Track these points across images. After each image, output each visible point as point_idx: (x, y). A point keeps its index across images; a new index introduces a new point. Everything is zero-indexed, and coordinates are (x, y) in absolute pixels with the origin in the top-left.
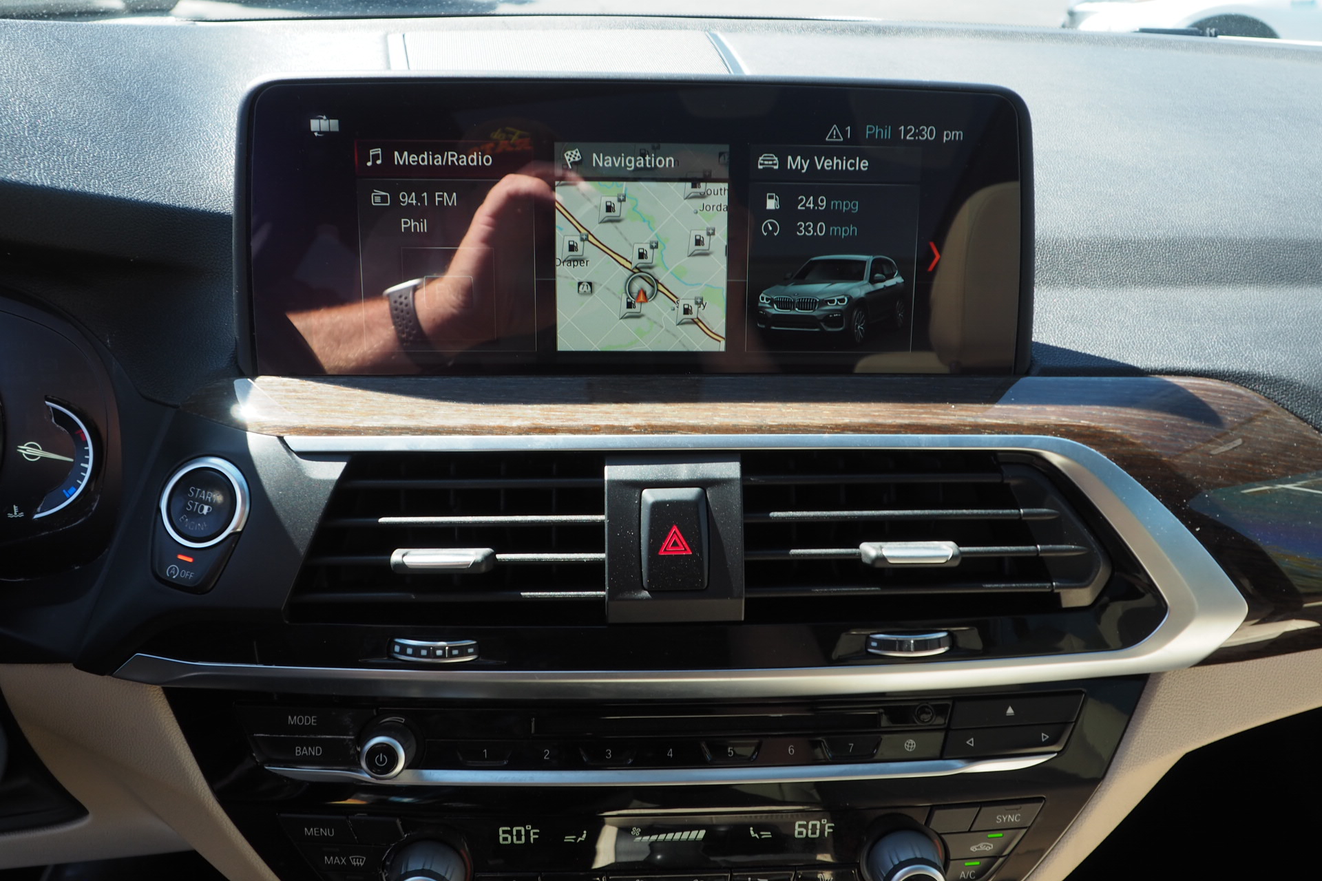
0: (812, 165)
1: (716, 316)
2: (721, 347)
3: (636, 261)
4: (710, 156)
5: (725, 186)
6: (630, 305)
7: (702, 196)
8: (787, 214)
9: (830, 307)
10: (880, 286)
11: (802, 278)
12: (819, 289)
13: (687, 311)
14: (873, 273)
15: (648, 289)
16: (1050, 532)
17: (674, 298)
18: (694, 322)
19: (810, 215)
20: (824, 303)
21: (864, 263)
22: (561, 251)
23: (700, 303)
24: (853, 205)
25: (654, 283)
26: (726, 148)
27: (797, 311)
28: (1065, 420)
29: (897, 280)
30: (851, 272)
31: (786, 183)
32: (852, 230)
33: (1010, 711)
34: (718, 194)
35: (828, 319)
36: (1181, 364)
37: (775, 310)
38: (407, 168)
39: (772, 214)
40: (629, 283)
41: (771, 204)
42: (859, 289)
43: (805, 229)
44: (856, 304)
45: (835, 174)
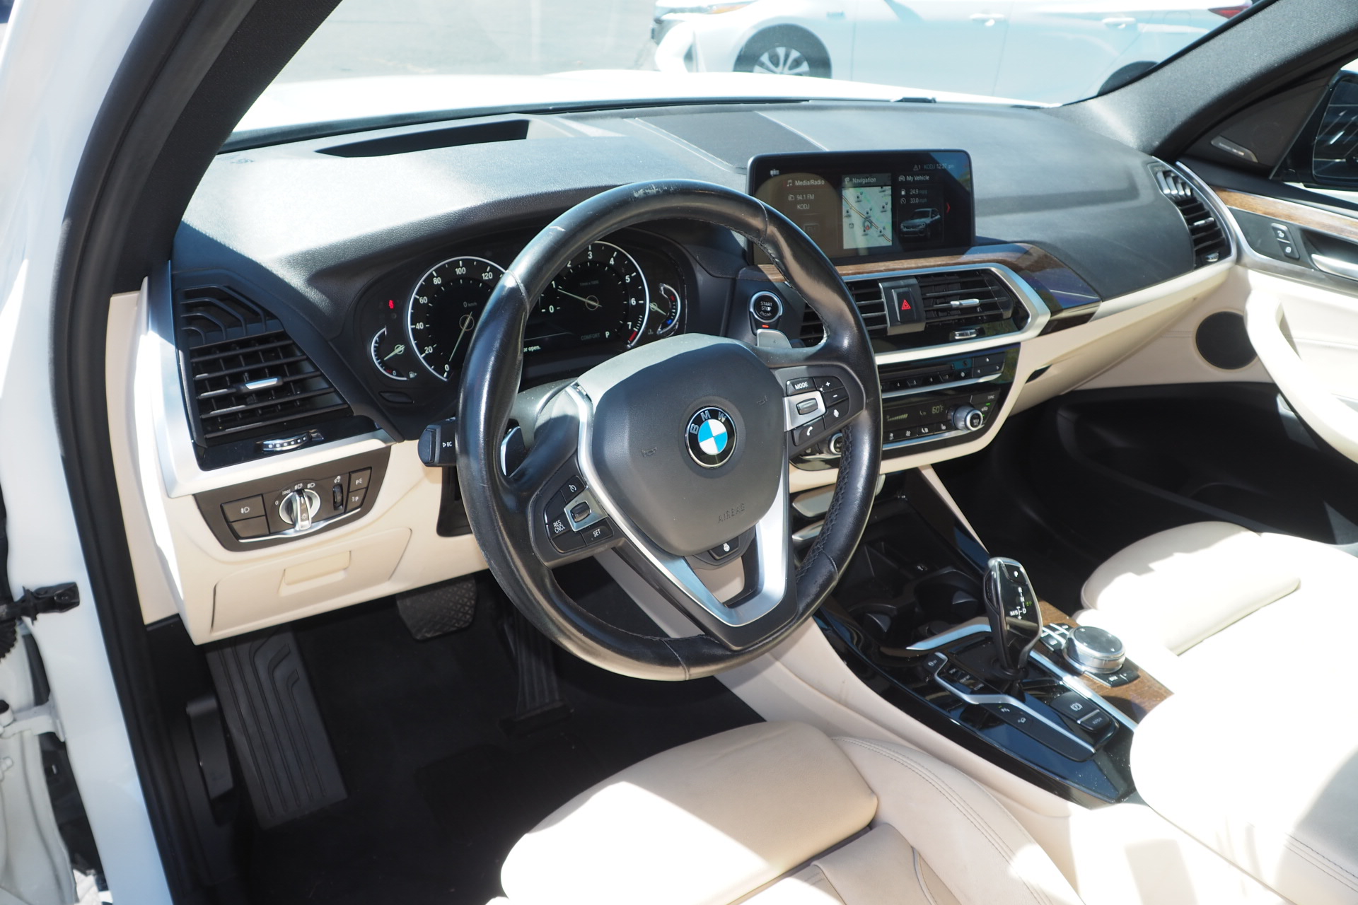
0: (914, 179)
1: (889, 232)
2: (890, 244)
3: (866, 215)
4: (886, 177)
5: (890, 187)
6: (864, 231)
7: (884, 191)
8: (908, 196)
9: (921, 227)
10: (934, 219)
11: (912, 218)
12: (917, 221)
13: (881, 232)
14: (932, 213)
15: (869, 225)
16: (998, 294)
17: (877, 228)
18: (883, 235)
19: (914, 196)
20: (919, 226)
21: (928, 211)
22: (844, 213)
23: (884, 229)
24: (925, 192)
25: (871, 222)
26: (890, 174)
27: (912, 230)
28: (995, 258)
29: (938, 217)
30: (924, 215)
31: (907, 186)
32: (925, 200)
33: (988, 360)
34: (888, 190)
35: (921, 232)
36: (1016, 239)
37: (905, 230)
38: (799, 186)
39: (903, 196)
40: (864, 223)
41: (903, 193)
42: (928, 220)
43: (913, 201)
44: (928, 226)
45: (920, 182)
